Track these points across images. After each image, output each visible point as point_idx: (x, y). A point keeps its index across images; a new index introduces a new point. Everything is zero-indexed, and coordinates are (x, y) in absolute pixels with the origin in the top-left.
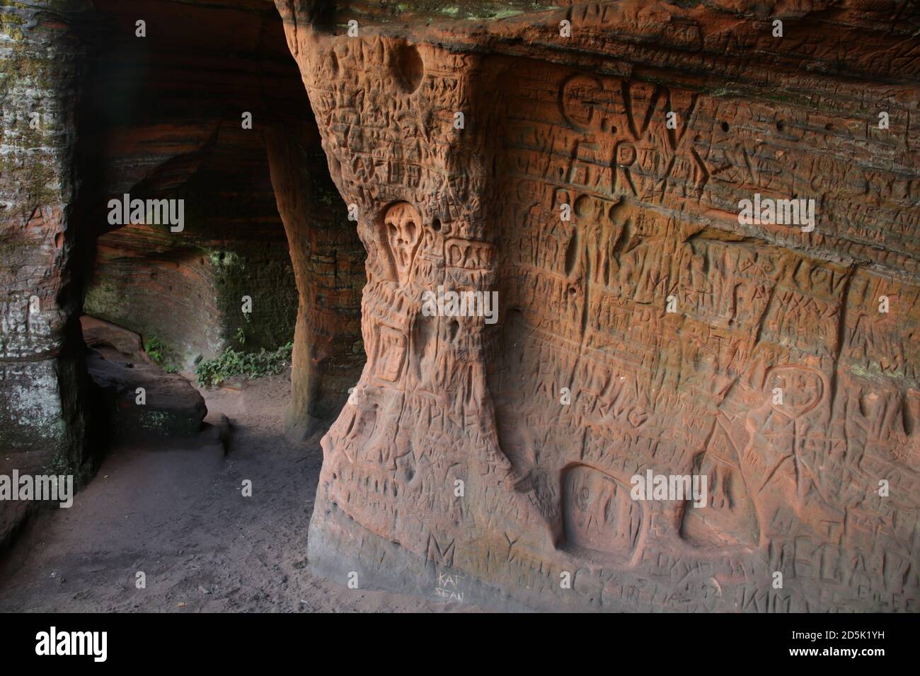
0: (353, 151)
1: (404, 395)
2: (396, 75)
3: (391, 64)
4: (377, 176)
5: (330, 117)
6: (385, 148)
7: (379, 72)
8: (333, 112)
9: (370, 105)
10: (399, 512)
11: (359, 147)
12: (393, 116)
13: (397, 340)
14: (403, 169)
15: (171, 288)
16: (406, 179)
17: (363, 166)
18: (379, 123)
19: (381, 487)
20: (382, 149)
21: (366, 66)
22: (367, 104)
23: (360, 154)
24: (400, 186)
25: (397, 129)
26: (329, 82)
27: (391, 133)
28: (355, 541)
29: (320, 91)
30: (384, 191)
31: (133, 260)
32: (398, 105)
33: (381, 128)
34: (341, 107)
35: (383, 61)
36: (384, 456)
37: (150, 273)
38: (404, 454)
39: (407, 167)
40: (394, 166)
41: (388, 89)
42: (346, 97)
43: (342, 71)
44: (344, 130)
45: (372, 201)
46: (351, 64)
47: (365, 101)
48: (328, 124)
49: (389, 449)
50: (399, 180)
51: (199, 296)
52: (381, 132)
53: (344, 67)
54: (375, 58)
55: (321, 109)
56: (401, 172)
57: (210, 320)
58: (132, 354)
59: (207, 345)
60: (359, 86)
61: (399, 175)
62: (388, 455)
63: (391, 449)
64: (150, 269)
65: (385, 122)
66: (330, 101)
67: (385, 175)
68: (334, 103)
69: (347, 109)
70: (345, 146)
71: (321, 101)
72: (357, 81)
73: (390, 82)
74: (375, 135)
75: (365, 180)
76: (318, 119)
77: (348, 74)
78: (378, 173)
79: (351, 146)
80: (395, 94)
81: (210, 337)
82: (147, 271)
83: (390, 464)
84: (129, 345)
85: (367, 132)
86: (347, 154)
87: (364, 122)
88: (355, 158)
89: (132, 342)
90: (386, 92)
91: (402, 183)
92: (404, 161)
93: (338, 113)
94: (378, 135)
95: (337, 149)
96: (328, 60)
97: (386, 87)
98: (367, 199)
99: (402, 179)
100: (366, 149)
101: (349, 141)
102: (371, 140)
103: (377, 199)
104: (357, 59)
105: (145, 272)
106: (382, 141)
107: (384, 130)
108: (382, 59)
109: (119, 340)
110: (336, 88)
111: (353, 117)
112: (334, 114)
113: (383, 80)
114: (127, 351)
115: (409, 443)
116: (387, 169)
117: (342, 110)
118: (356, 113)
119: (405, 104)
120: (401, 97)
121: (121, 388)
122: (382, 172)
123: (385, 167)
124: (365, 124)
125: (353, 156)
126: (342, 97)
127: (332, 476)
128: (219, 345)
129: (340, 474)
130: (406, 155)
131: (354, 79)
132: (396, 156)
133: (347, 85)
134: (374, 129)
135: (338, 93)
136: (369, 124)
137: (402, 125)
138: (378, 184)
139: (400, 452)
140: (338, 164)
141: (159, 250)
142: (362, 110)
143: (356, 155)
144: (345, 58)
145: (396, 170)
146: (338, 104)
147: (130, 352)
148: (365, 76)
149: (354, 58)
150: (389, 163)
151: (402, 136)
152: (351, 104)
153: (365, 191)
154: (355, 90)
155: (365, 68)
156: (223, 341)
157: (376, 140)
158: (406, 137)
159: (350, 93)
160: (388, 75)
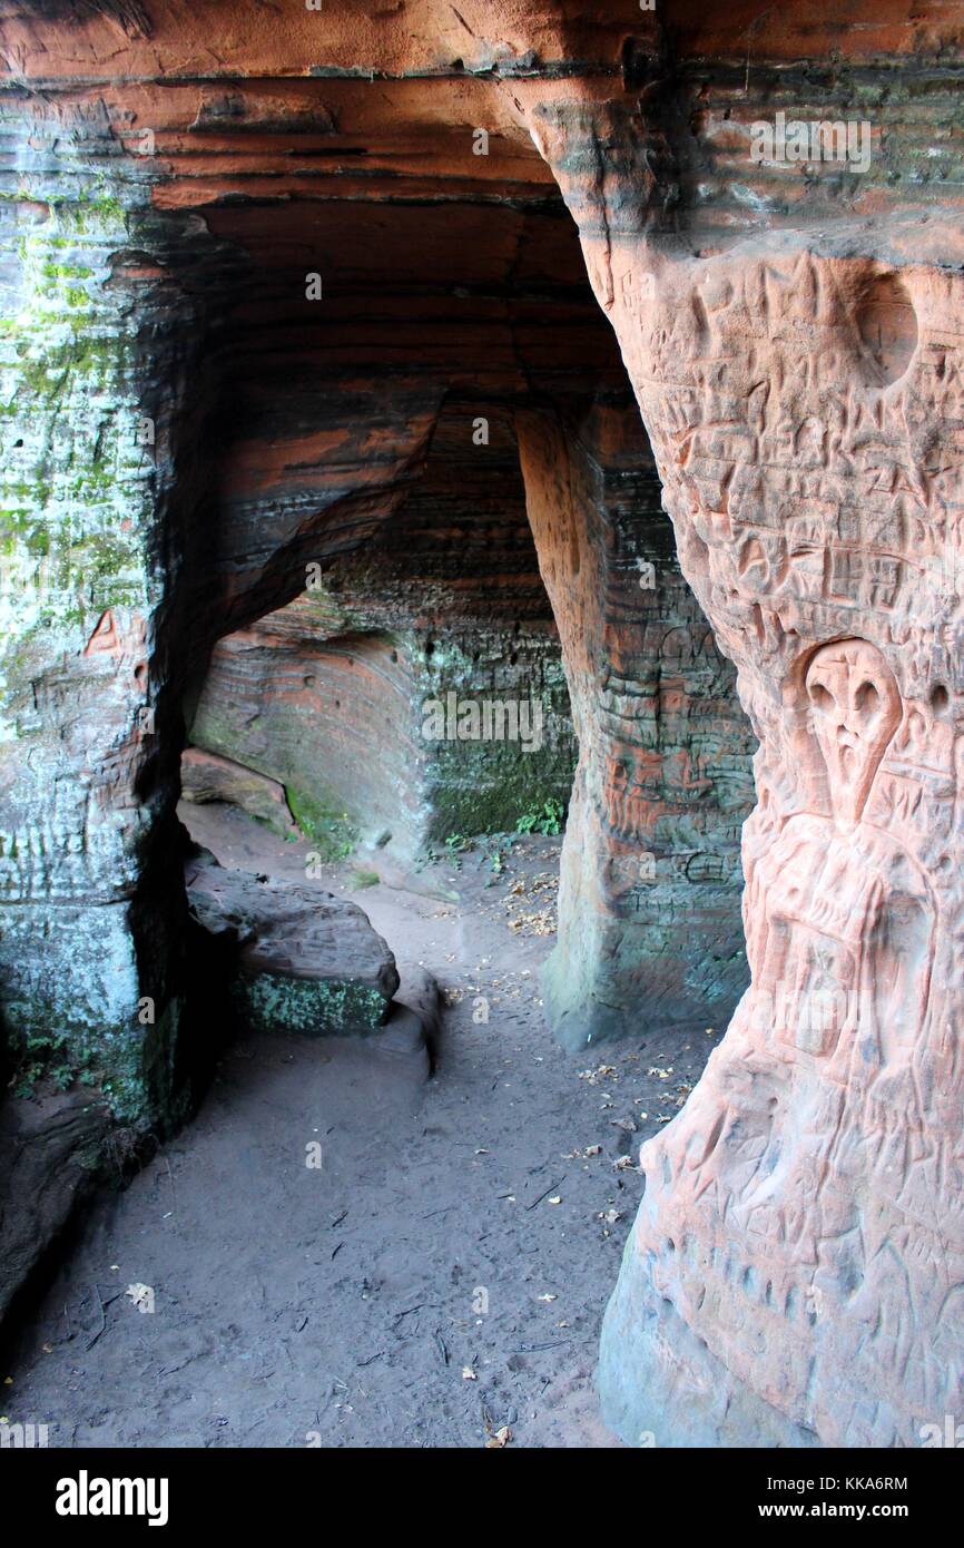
0: (740, 522)
1: (843, 1096)
2: (848, 343)
3: (836, 319)
4: (795, 580)
5: (687, 445)
6: (817, 517)
7: (806, 340)
8: (694, 434)
9: (783, 418)
10: (819, 1363)
11: (753, 513)
12: (838, 443)
13: (831, 960)
14: (860, 565)
15: (338, 703)
16: (864, 589)
17: (761, 556)
18: (805, 457)
19: (778, 1298)
20: (809, 518)
21: (775, 324)
22: (775, 412)
23: (755, 530)
24: (850, 604)
25: (848, 474)
26: (687, 367)
27: (833, 482)
28: (710, 1397)
29: (666, 387)
30: (813, 617)
31: (275, 653)
32: (851, 417)
33: (810, 468)
34: (715, 421)
35: (815, 312)
36: (790, 1227)
37: (302, 675)
38: (837, 1234)
39: (868, 560)
40: (839, 559)
41: (828, 380)
42: (727, 398)
43: (716, 340)
44: (721, 476)
45: (781, 637)
46: (739, 322)
47: (769, 409)
48: (683, 458)
49: (803, 1213)
50: (849, 591)
51: (388, 720)
52: (807, 481)
53: (723, 331)
54: (798, 307)
55: (666, 426)
56: (854, 572)
57: (406, 768)
58: (269, 821)
59: (400, 814)
60: (757, 375)
61: (848, 577)
62: (800, 1227)
63: (809, 1215)
64: (303, 668)
65: (819, 458)
66: (688, 409)
67: (817, 579)
68: (697, 413)
69: (728, 427)
70: (721, 509)
71: (666, 410)
72: (750, 363)
73: (833, 362)
74: (794, 487)
75: (767, 589)
76: (657, 447)
77: (731, 347)
78: (799, 574)
79: (735, 511)
80: (845, 392)
81: (406, 798)
82: (299, 672)
83: (801, 1249)
84: (264, 803)
85: (777, 478)
86: (725, 527)
87: (767, 455)
88: (743, 539)
89: (269, 799)
90: (823, 387)
91: (855, 597)
92: (864, 546)
93: (708, 436)
94: (802, 487)
95: (701, 514)
96: (685, 315)
97: (822, 376)
98: (770, 630)
99: (856, 587)
100: (773, 520)
101: (732, 501)
102: (783, 499)
103: (793, 632)
104: (754, 311)
105: (294, 673)
106: (811, 502)
107: (815, 474)
108: (814, 308)
109: (248, 793)
110: (701, 380)
111: (742, 449)
112: (698, 439)
113: (816, 357)
114: (262, 814)
115: (853, 1208)
116: (820, 565)
117: (717, 428)
118: (749, 436)
119: (868, 413)
120: (858, 396)
121: (245, 931)
122: (809, 568)
123: (815, 562)
124: (771, 461)
125: (738, 533)
126: (716, 398)
127: (663, 1244)
128: (421, 816)
129: (684, 1243)
130: (869, 532)
131: (744, 358)
132: (845, 534)
133: (729, 373)
134: (794, 475)
135: (708, 391)
136: (781, 460)
137: (860, 464)
138: (796, 598)
139: (828, 1226)
140: (701, 548)
141: (320, 635)
142: (763, 429)
143: (748, 531)
144: (723, 312)
145: (840, 565)
146: (707, 415)
147: (265, 815)
148: (771, 350)
149: (745, 309)
150: (827, 553)
151: (860, 488)
152: (739, 416)
153: (766, 614)
154: (747, 383)
155: (773, 331)
156: (429, 807)
157: (797, 498)
158: (870, 492)
159: (736, 387)
160: (827, 346)
